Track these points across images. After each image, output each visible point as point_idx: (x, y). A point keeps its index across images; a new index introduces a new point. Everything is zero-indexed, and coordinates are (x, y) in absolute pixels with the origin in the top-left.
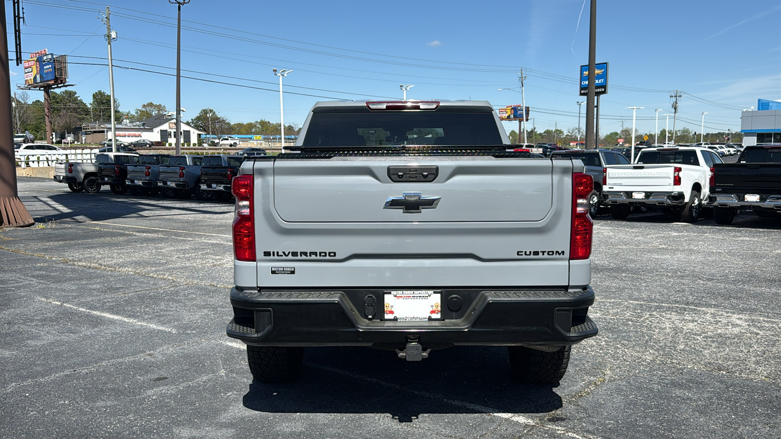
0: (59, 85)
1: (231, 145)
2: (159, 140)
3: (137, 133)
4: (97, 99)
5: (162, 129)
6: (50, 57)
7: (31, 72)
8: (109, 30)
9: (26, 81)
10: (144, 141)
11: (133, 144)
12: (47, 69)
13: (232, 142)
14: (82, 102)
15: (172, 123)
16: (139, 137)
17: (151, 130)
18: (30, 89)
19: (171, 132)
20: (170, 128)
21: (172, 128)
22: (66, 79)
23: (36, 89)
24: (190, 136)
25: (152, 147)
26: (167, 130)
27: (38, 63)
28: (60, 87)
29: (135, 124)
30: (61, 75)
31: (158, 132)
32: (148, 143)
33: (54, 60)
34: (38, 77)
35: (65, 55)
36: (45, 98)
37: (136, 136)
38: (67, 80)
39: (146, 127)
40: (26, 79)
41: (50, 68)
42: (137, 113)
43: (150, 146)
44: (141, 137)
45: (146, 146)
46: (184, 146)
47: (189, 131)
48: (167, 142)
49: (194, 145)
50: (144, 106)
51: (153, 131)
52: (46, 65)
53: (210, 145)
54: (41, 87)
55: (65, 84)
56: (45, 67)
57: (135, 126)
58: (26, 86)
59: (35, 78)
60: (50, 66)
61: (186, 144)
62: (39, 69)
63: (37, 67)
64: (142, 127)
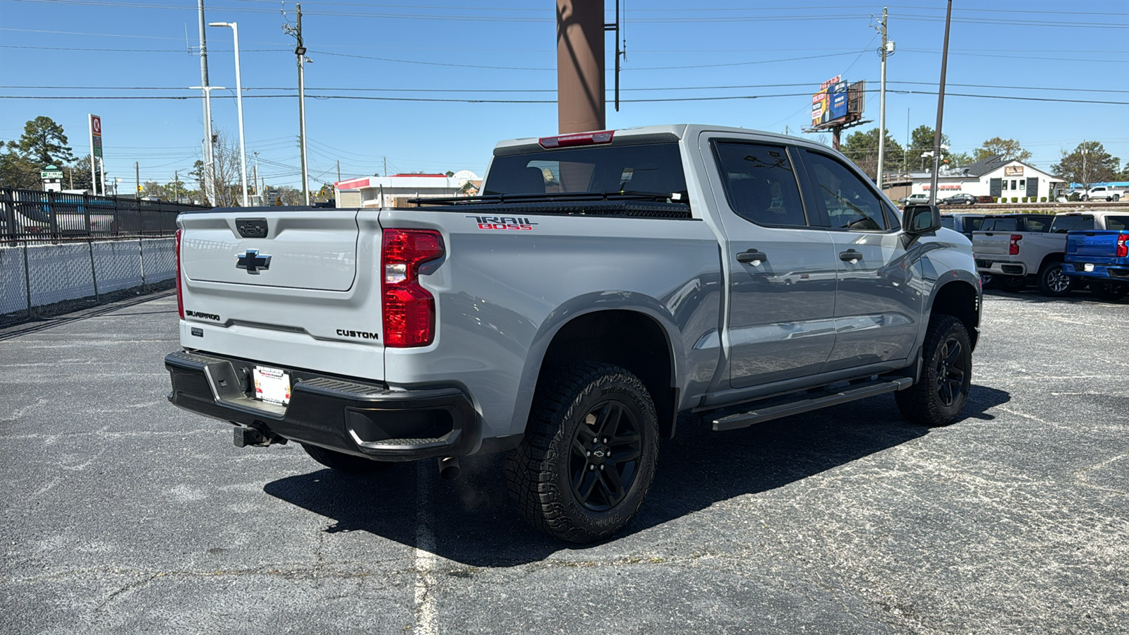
0: (852, 123)
1: (1109, 199)
2: (987, 193)
3: (955, 184)
4: (917, 138)
5: (993, 177)
6: (843, 85)
7: (820, 108)
8: (885, 40)
9: (813, 120)
10: (964, 195)
11: (947, 201)
12: (838, 102)
13: (1111, 194)
14: (896, 144)
15: (1010, 168)
16: (957, 190)
17: (976, 179)
18: (817, 131)
19: (1007, 181)
20: (1006, 175)
21: (1009, 176)
22: (861, 113)
23: (825, 130)
24: (1037, 186)
25: (975, 204)
26: (1001, 179)
27: (828, 95)
28: (854, 125)
29: (954, 171)
30: (856, 109)
31: (987, 182)
32: (970, 198)
33: (848, 90)
34: (827, 113)
35: (862, 82)
36: (834, 142)
37: (953, 189)
38: (862, 115)
39: (969, 175)
40: (813, 118)
41: (842, 101)
42: (976, 154)
43: (972, 204)
44: (960, 189)
45: (965, 203)
46: (1026, 202)
47: (1036, 180)
48: (1000, 196)
49: (1044, 199)
50: (987, 144)
51: (979, 181)
52: (837, 97)
53: (1070, 199)
54: (830, 127)
55: (860, 121)
56: (836, 100)
57: (953, 174)
58: (813, 127)
59: (824, 115)
60: (842, 98)
61: (1029, 199)
62: (828, 104)
63: (827, 102)
64: (963, 176)
